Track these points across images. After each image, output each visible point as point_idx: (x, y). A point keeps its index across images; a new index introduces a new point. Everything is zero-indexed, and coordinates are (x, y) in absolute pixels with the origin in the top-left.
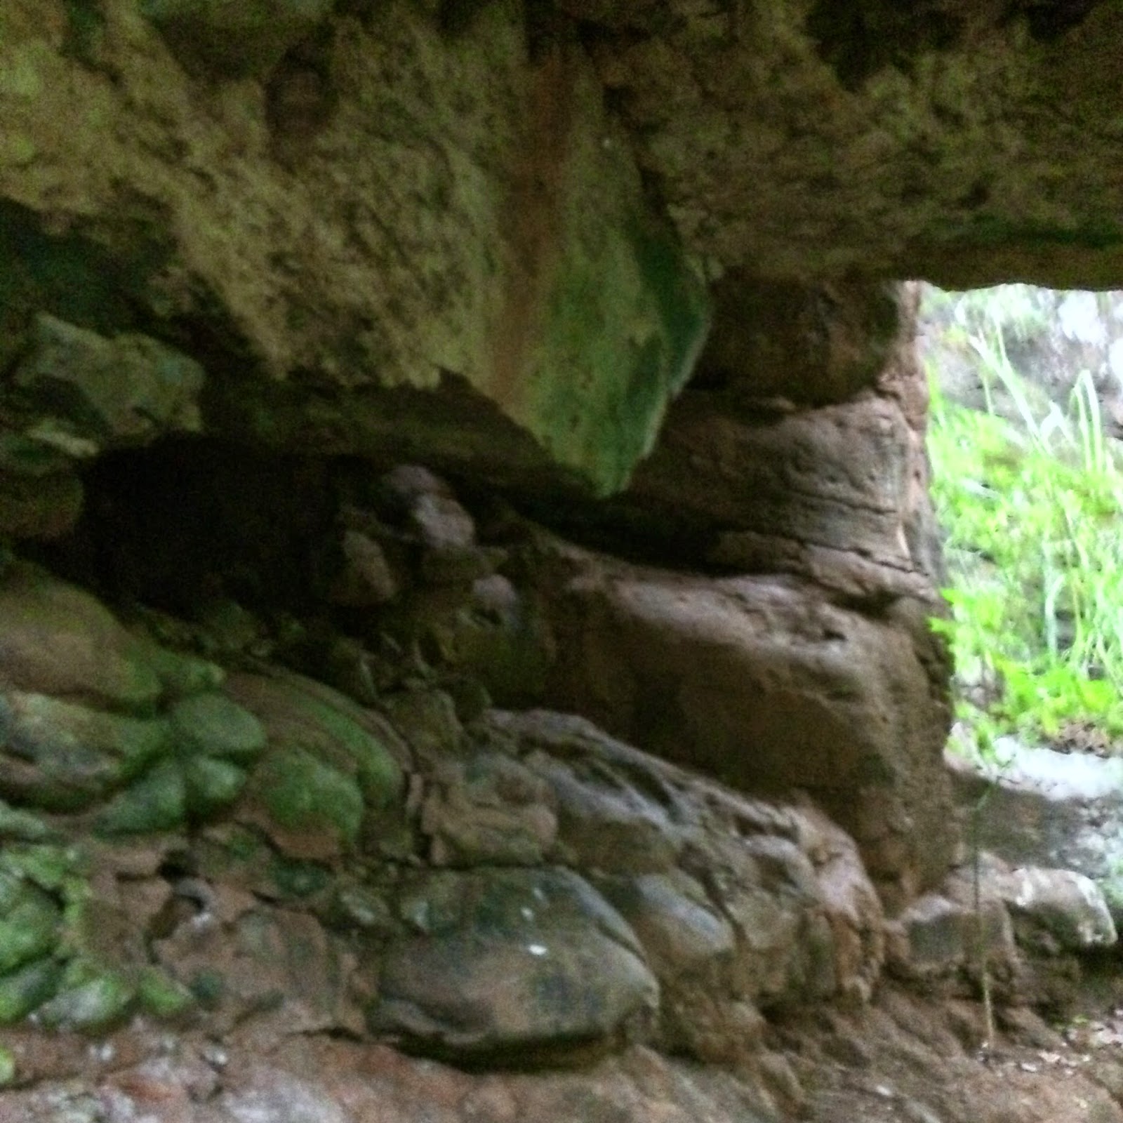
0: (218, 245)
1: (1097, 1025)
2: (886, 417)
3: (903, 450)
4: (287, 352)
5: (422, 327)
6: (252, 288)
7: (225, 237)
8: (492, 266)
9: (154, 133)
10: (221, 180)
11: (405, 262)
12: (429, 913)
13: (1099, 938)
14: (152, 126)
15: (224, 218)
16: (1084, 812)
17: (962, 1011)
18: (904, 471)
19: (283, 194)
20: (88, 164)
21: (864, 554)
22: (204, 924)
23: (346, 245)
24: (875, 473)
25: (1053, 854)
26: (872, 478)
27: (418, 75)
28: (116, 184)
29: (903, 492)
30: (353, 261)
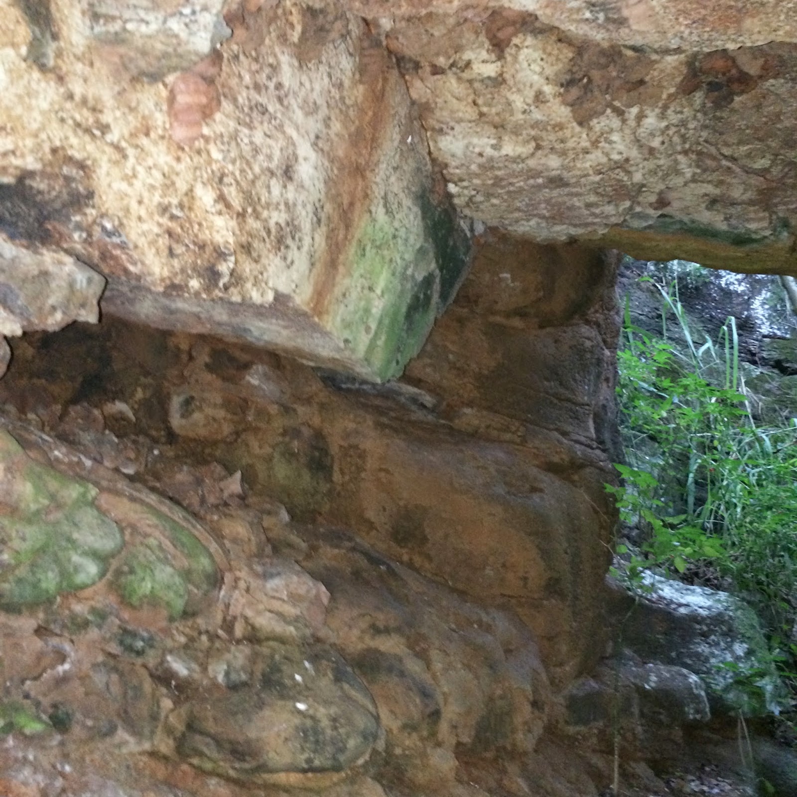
0: (123, 196)
1: (690, 777)
2: (588, 339)
3: (599, 361)
4: (166, 273)
5: (264, 261)
6: (145, 227)
7: (129, 190)
8: (319, 221)
9: (86, 117)
10: (131, 152)
11: (257, 215)
12: (227, 674)
13: (698, 717)
14: (85, 112)
15: (129, 179)
16: (698, 627)
17: (598, 761)
18: (598, 376)
19: (174, 163)
20: (36, 136)
21: (565, 434)
22: (65, 672)
23: (216, 201)
24: (578, 377)
25: (673, 654)
26: (575, 380)
27: (279, 86)
28: (54, 151)
29: (596, 392)
30: (220, 213)
